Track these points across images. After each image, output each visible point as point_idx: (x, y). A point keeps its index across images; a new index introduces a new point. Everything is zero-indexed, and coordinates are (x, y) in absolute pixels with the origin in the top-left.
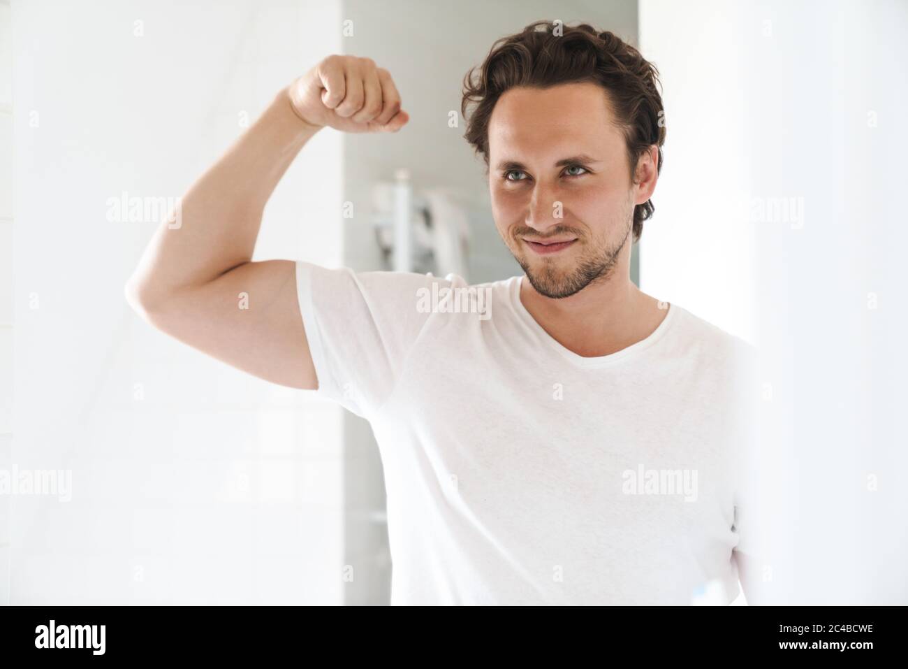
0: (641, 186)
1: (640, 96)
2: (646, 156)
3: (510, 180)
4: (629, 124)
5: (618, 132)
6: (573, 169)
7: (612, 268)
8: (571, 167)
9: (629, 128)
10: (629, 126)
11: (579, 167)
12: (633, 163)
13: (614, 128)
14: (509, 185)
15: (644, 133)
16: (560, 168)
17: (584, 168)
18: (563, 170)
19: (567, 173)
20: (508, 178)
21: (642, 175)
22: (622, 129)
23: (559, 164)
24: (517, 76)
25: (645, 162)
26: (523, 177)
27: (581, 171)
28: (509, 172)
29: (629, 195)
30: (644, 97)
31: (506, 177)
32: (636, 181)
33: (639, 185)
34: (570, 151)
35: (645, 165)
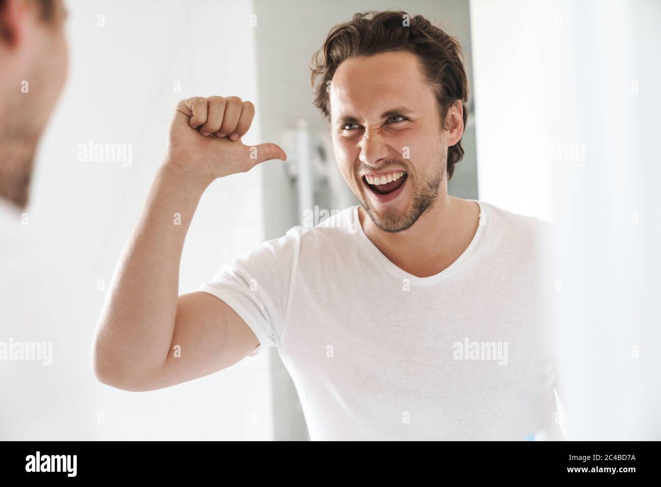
0: (451, 132)
1: (444, 61)
2: (454, 108)
3: (347, 129)
4: (437, 83)
5: (428, 89)
6: (394, 118)
7: (435, 199)
8: (392, 117)
9: (438, 86)
10: (438, 85)
11: (399, 116)
12: (443, 114)
13: (425, 86)
14: (346, 133)
15: (450, 89)
16: (385, 119)
17: (403, 117)
18: (387, 120)
19: (390, 121)
20: (345, 129)
21: (451, 124)
22: (431, 87)
23: (383, 116)
24: (349, 51)
25: (454, 113)
26: (356, 126)
27: (401, 119)
28: (346, 124)
29: (440, 137)
30: (448, 62)
31: (343, 128)
32: (446, 127)
33: (449, 131)
34: (391, 104)
35: (453, 115)
